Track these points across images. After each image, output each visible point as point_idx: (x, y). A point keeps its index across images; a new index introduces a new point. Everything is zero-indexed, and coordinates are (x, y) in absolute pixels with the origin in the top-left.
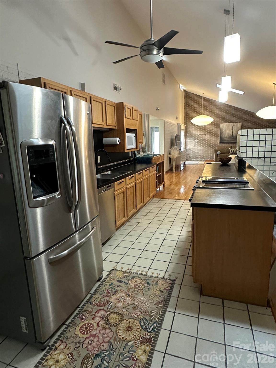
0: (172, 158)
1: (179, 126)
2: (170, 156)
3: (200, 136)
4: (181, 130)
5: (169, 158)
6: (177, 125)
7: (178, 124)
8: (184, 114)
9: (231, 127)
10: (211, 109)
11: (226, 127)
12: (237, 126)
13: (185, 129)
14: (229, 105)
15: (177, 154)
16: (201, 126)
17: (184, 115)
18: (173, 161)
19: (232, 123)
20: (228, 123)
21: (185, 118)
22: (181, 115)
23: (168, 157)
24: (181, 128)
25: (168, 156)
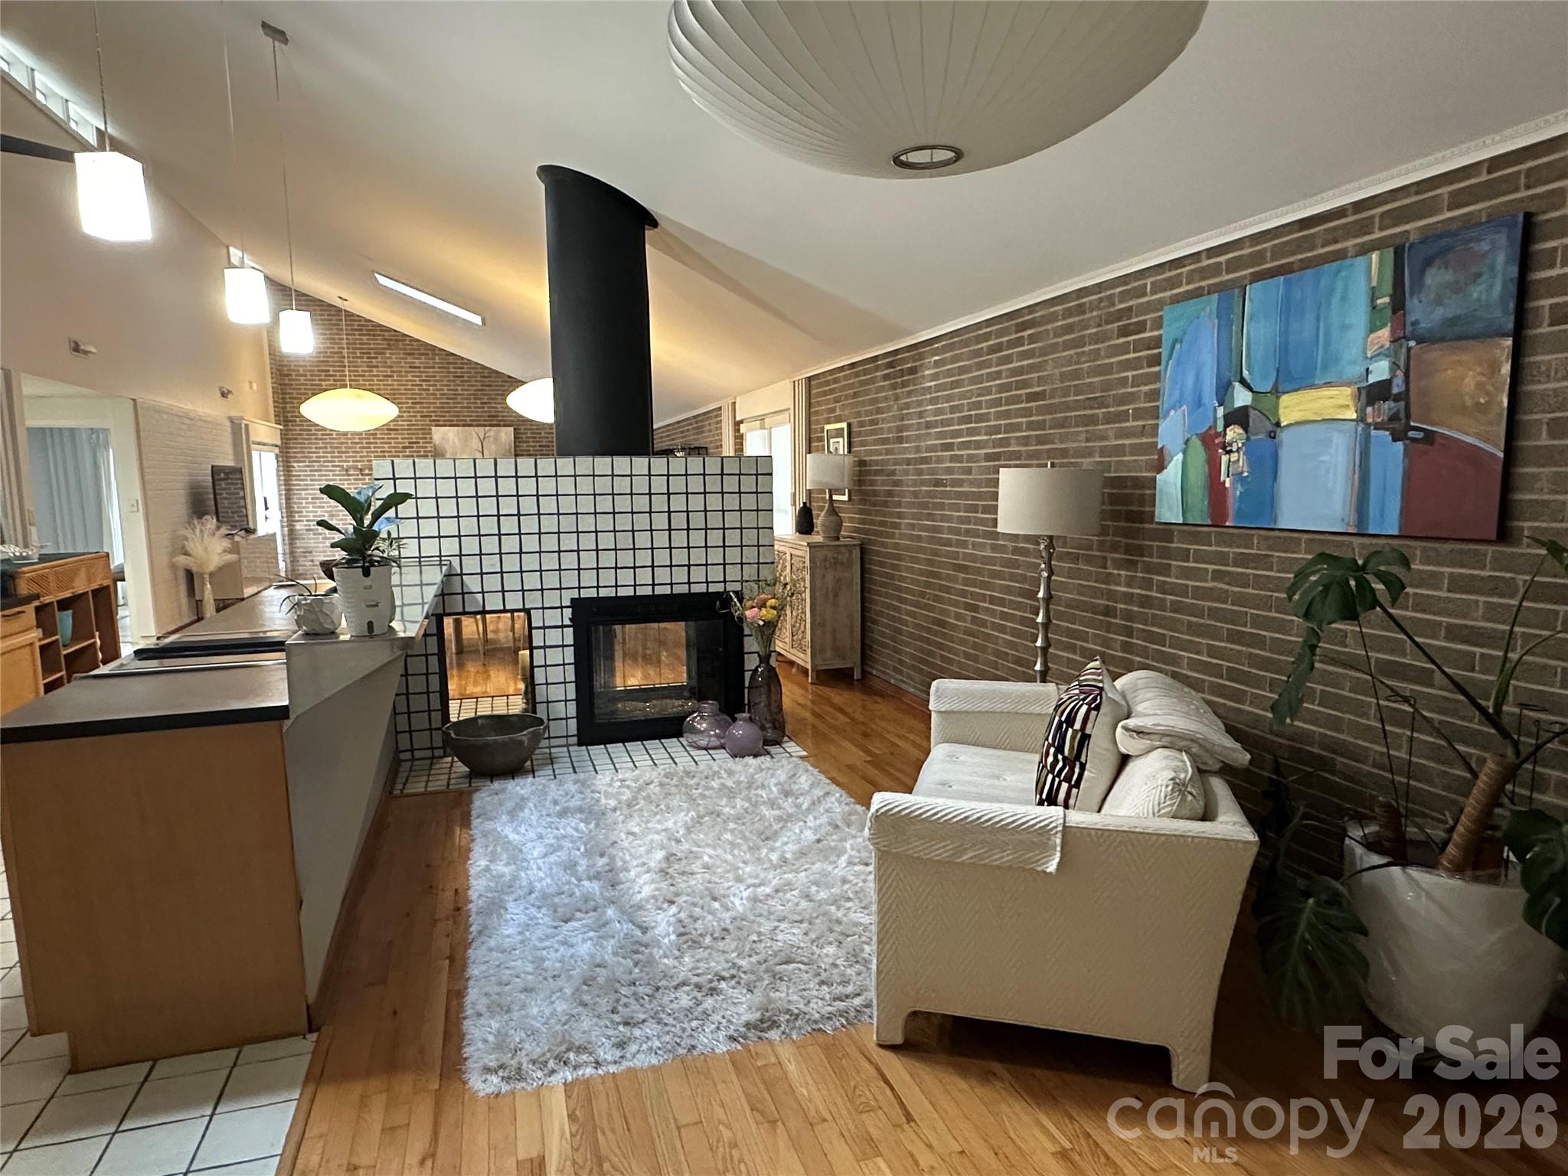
0: (194, 569)
1: (238, 430)
2: (182, 560)
3: (351, 472)
4: (253, 446)
5: (182, 575)
6: (228, 424)
7: (232, 422)
8: (269, 376)
9: (475, 444)
10: (391, 367)
11: (456, 440)
12: (496, 439)
13: (279, 443)
14: (463, 358)
15: (219, 554)
16: (354, 434)
17: (269, 380)
18: (203, 584)
19: (477, 426)
20: (464, 426)
21: (274, 393)
22: (250, 382)
23: (173, 567)
24: (252, 438)
25: (174, 560)
